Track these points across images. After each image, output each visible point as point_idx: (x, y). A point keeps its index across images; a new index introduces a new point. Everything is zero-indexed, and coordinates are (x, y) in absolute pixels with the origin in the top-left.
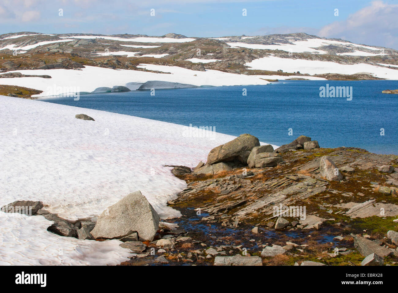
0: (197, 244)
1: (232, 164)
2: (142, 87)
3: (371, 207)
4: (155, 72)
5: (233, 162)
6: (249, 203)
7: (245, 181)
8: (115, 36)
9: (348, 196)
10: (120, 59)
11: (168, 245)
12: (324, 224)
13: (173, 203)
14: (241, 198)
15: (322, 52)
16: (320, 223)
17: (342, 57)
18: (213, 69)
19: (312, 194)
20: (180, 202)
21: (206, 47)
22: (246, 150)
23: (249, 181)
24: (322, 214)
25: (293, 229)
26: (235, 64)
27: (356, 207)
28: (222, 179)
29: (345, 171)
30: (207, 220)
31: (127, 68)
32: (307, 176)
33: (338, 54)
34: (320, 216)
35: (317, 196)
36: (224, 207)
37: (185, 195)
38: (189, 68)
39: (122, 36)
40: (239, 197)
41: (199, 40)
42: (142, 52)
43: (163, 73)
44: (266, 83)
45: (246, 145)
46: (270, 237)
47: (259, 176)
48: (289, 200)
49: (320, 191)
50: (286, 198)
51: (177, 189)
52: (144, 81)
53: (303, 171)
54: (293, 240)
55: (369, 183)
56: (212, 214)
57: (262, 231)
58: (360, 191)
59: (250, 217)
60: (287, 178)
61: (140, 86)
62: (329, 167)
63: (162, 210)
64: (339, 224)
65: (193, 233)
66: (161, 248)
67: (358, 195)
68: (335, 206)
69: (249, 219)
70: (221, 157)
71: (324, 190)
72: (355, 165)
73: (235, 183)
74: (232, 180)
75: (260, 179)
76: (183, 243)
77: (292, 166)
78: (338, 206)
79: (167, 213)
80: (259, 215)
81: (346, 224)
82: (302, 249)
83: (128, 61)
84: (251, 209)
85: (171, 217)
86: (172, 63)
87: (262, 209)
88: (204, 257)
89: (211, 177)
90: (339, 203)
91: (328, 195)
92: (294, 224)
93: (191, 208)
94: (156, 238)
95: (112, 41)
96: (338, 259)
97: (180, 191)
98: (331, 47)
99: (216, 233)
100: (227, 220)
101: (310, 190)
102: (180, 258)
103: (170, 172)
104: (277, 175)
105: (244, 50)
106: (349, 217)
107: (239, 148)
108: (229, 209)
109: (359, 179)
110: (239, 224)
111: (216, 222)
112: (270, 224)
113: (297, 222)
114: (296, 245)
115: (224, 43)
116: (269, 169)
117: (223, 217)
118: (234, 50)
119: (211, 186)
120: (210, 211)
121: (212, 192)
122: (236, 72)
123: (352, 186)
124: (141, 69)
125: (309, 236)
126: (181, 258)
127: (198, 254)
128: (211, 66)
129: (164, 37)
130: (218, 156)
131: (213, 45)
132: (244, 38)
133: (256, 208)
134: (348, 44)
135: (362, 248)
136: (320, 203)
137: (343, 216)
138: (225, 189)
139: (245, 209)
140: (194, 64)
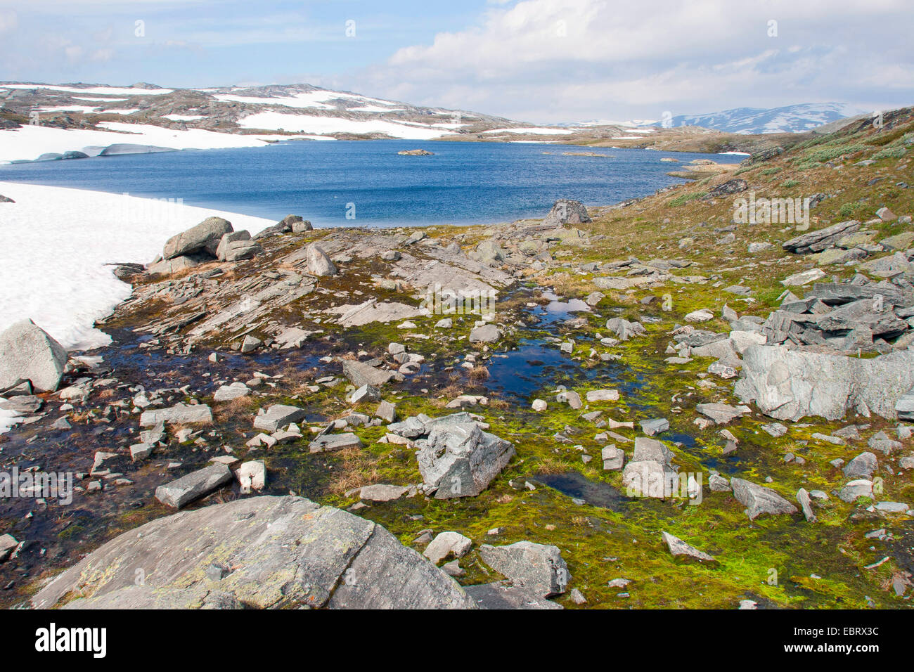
0: (124, 389)
1: (198, 258)
2: (104, 152)
3: (371, 309)
4: (121, 132)
5: (198, 254)
6: (209, 316)
7: (210, 282)
8: (64, 85)
9: (341, 296)
10: (72, 117)
11: (78, 397)
12: (309, 339)
13: (104, 322)
14: (199, 309)
15: (330, 107)
16: (303, 338)
17: (353, 113)
18: (197, 127)
19: (296, 297)
20: (115, 319)
21: (188, 100)
22: (213, 238)
23: (214, 282)
24: (307, 324)
25: (266, 351)
26: (225, 122)
27: (351, 311)
28: (178, 282)
29: (339, 262)
30: (148, 347)
31: (83, 127)
32: (291, 272)
33: (347, 110)
34: (303, 329)
35: (301, 299)
36: (176, 324)
37: (125, 308)
38: (167, 127)
39: (74, 86)
40: (198, 307)
41: (177, 91)
42: (104, 106)
43: (133, 133)
44: (264, 144)
45: (214, 231)
46: (232, 366)
47: (230, 274)
48: (263, 307)
49: (305, 292)
50: (260, 306)
51: (113, 299)
52: (107, 144)
53: (286, 264)
54: (265, 368)
55: (370, 277)
56: (157, 336)
57: (223, 358)
58: (358, 288)
59: (209, 337)
60: (264, 276)
61: (102, 150)
62: (318, 259)
63: (84, 335)
64: (328, 338)
65: (122, 371)
66: (67, 403)
67: (356, 295)
68: (324, 312)
69: (207, 340)
70: (181, 249)
71: (312, 289)
72: (353, 252)
73: (196, 286)
74: (192, 282)
75: (229, 278)
76: (102, 390)
77: (273, 258)
78: (328, 311)
79: (90, 339)
80: (221, 333)
81: (338, 336)
82: (273, 382)
83: (84, 118)
84: (211, 325)
85: (95, 346)
86: (144, 120)
87: (226, 324)
88: (128, 413)
89: (167, 277)
90: (330, 307)
91: (316, 297)
92: (267, 342)
93: (128, 328)
94: (63, 384)
95: (61, 92)
96: (321, 393)
97: (118, 301)
98: (339, 101)
99: (157, 367)
100: (176, 344)
101: (292, 292)
102: (90, 418)
103: (111, 272)
104: (253, 272)
105: (235, 104)
106: (342, 326)
107: (205, 236)
108: (182, 327)
109: (357, 271)
110: (191, 350)
111: (160, 349)
112: (235, 346)
113: (271, 340)
114: (266, 376)
115: (209, 96)
116: (244, 263)
117: (171, 339)
118: (223, 105)
119: (163, 293)
120: (154, 330)
121: (162, 301)
122: (227, 132)
123: (348, 282)
124: (103, 129)
125: (287, 360)
126: (93, 417)
127: (120, 408)
128: (195, 125)
129: (131, 87)
130: (177, 247)
131: (196, 98)
132: (235, 90)
133: (219, 323)
134: (359, 97)
135: (354, 375)
136: (305, 309)
137: (334, 326)
138: (180, 295)
139: (203, 325)
140: (174, 122)
